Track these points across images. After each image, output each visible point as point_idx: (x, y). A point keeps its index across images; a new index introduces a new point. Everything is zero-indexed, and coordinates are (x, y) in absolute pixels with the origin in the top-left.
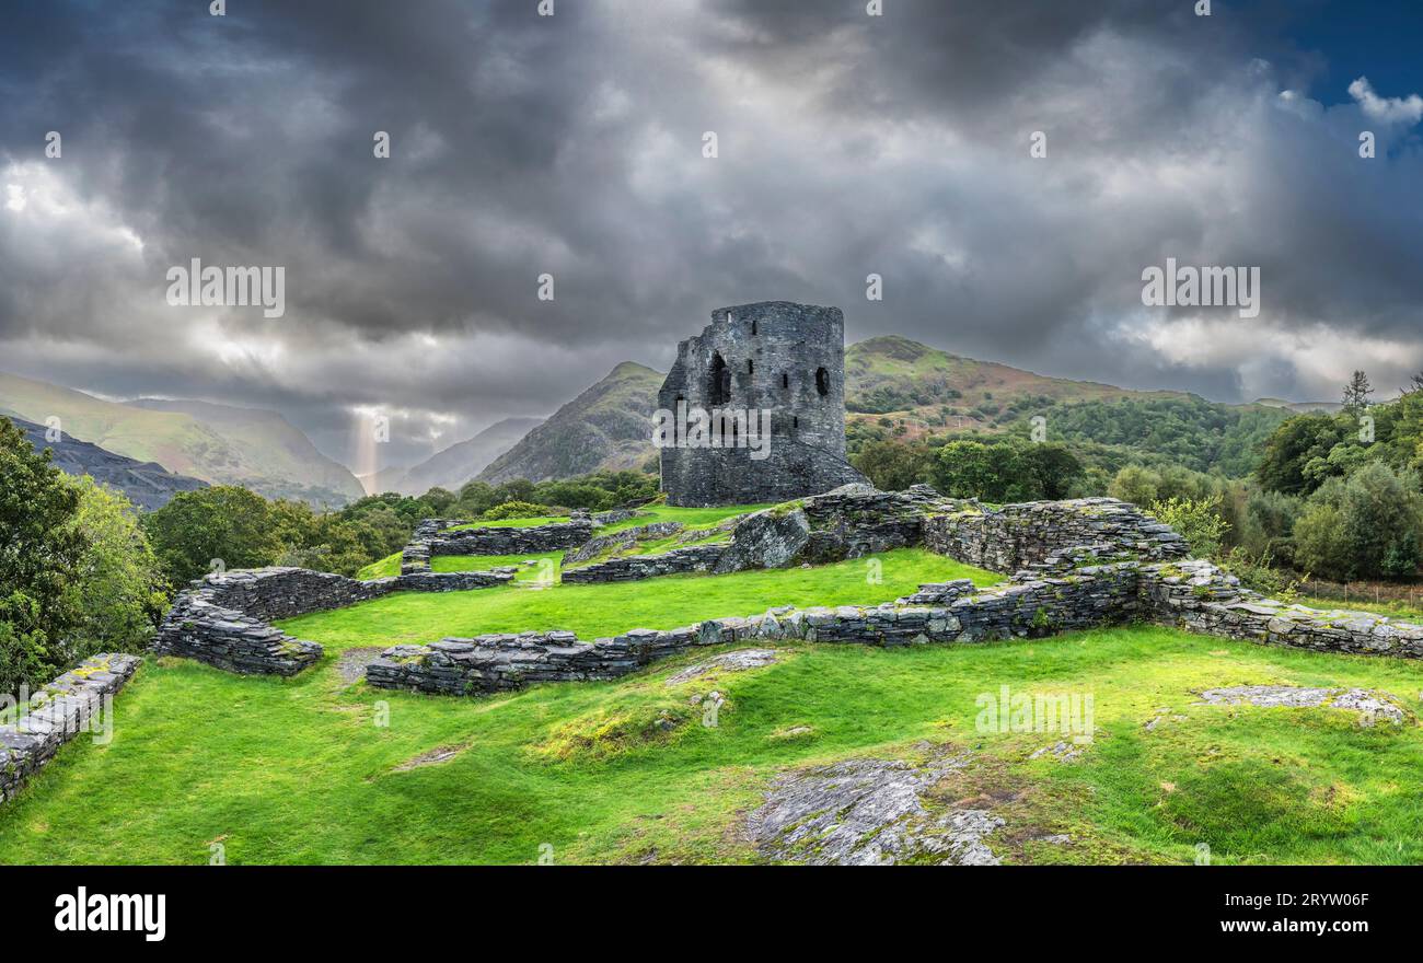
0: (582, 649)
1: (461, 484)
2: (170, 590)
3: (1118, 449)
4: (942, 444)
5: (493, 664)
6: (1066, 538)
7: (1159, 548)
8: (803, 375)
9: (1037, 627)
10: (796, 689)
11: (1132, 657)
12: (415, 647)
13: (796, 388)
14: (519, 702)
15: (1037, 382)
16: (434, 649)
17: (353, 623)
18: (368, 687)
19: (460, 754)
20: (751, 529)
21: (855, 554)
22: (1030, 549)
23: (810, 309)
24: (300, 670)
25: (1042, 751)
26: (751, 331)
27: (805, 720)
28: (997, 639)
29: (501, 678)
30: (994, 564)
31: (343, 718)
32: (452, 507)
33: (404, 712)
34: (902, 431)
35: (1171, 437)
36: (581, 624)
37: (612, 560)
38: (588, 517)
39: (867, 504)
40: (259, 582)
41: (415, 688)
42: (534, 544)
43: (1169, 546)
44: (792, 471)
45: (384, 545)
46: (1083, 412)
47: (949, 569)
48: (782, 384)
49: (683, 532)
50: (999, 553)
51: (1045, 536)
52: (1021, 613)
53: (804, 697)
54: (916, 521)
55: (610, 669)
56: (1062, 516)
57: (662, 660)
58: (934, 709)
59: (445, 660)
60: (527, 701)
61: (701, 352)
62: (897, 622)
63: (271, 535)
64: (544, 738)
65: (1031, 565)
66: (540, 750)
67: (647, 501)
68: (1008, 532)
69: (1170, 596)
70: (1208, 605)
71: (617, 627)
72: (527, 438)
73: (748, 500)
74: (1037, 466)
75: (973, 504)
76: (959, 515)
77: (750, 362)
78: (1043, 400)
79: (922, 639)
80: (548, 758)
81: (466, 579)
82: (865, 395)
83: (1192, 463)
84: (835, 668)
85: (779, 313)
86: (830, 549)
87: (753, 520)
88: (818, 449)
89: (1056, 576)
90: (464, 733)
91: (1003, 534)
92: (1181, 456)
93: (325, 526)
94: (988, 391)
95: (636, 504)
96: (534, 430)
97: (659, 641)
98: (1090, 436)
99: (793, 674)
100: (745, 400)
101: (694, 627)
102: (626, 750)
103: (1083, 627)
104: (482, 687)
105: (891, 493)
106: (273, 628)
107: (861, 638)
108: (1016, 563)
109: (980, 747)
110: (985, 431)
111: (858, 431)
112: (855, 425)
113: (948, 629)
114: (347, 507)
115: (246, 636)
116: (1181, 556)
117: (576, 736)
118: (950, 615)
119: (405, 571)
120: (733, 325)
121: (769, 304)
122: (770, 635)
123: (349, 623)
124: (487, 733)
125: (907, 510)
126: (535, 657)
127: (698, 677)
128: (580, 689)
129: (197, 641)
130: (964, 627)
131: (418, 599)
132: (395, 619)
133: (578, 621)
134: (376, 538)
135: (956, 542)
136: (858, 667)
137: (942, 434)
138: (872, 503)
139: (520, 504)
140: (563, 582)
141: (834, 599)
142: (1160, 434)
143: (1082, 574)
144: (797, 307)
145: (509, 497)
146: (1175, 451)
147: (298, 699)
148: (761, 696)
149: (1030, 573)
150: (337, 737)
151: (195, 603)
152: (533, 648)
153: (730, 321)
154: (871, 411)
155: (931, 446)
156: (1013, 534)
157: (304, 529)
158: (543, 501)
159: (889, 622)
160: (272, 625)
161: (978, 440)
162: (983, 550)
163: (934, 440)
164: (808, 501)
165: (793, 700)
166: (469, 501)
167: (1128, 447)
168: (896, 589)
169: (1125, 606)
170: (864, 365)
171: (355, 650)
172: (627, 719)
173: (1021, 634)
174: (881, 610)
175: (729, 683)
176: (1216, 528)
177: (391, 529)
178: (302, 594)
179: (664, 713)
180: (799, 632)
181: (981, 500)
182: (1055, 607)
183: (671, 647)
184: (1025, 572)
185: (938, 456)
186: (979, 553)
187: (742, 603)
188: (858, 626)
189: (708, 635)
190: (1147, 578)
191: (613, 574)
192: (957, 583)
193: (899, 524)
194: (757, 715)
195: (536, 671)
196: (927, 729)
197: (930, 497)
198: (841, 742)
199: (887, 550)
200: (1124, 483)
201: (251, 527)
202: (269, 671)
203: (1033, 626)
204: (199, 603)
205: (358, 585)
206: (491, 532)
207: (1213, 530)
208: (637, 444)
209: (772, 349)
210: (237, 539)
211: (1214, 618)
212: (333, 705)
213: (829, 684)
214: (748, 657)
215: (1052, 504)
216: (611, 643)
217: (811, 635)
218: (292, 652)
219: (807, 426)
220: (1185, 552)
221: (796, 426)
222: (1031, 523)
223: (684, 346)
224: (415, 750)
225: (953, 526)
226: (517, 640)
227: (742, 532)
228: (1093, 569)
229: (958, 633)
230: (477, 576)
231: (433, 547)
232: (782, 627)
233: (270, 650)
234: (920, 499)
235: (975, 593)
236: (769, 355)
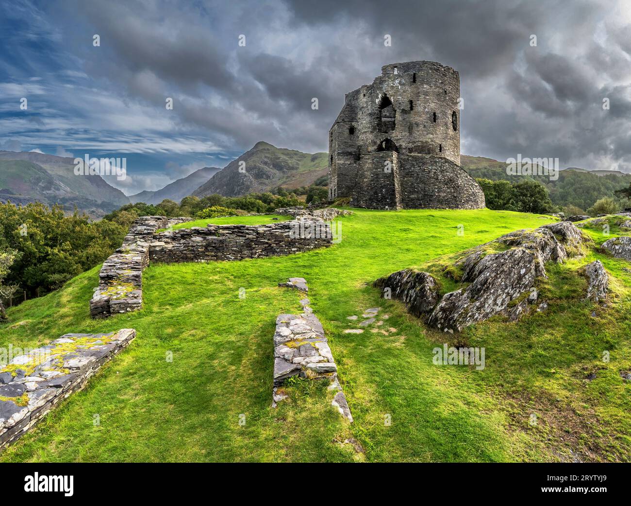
8: (445, 114)
13: (441, 122)
26: (412, 80)
44: (446, 184)
48: (432, 119)
61: (374, 96)
77: (411, 102)
85: (431, 69)
100: (407, 129)
120: (399, 76)
121: (424, 63)
144: (441, 66)
153: (396, 73)
209: (426, 93)
221: (441, 149)
236: (424, 98)
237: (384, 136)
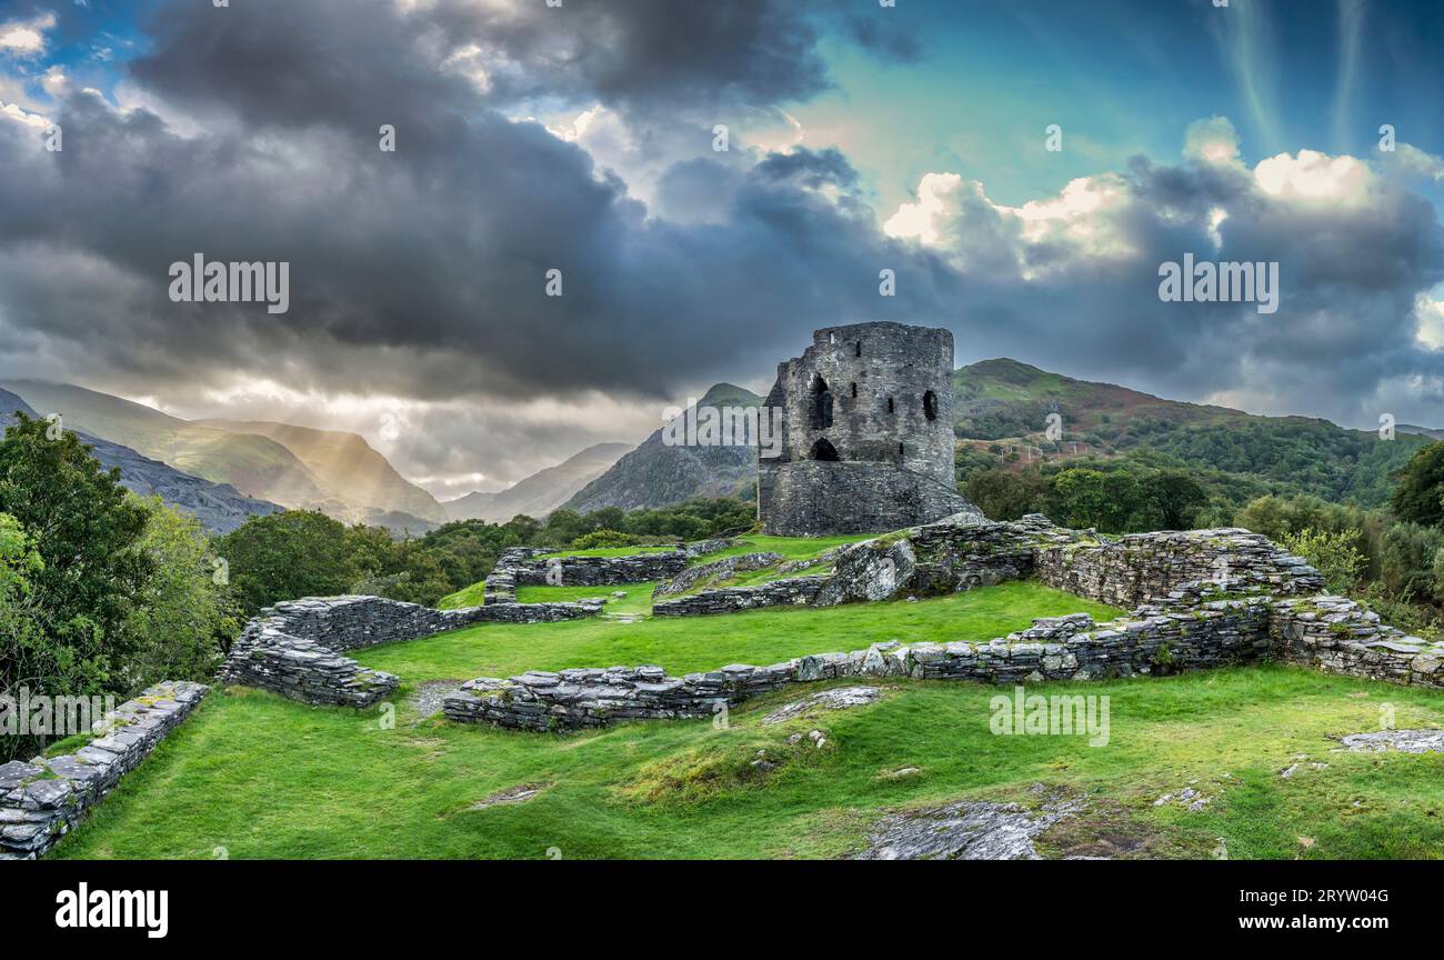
0: (672, 686)
1: (549, 511)
2: (241, 616)
3: (1244, 477)
4: (1055, 471)
5: (579, 700)
6: (1191, 571)
7: (1292, 583)
8: (909, 399)
9: (1161, 664)
10: (903, 728)
11: (1263, 699)
12: (497, 680)
13: (902, 412)
14: (605, 740)
15: (1158, 406)
16: (517, 683)
17: (433, 654)
18: (445, 721)
19: (540, 794)
20: (853, 560)
21: (964, 587)
22: (1153, 583)
23: (917, 330)
24: (373, 702)
25: (1167, 797)
26: (855, 353)
27: (914, 761)
28: (1117, 676)
29: (586, 714)
30: (1114, 597)
31: (418, 752)
32: (538, 535)
33: (482, 747)
34: (1015, 458)
35: (1303, 464)
36: (672, 659)
37: (706, 592)
38: (682, 547)
39: (977, 534)
40: (333, 610)
41: (495, 723)
42: (624, 575)
43: (1303, 580)
44: (896, 500)
45: (467, 573)
46: (1208, 439)
47: (1065, 602)
48: (887, 408)
49: (782, 562)
50: (1118, 586)
51: (1169, 569)
52: (1143, 650)
53: (912, 736)
54: (1029, 552)
55: (702, 707)
56: (1188, 547)
57: (759, 698)
58: (1049, 751)
59: (527, 696)
60: (615, 739)
61: (803, 376)
62: (1009, 658)
63: (348, 561)
64: (633, 779)
65: (1153, 599)
66: (627, 791)
67: (745, 530)
68: (1129, 565)
69: (1305, 634)
70: (1346, 643)
71: (712, 663)
72: (619, 464)
73: (850, 530)
74: (1158, 494)
75: (1090, 534)
76: (1075, 546)
77: (854, 385)
78: (1164, 425)
79: (1036, 676)
80: (636, 798)
81: (552, 610)
82: (975, 421)
83: (1324, 493)
84: (944, 707)
85: (884, 333)
86: (939, 581)
87: (857, 550)
88: (926, 476)
89: (1181, 611)
90: (546, 771)
91: (1122, 566)
92: (1312, 485)
93: (406, 553)
94: (1106, 414)
95: (734, 533)
96: (627, 456)
97: (756, 678)
98: (1215, 463)
99: (899, 712)
100: (849, 424)
101: (793, 663)
102: (719, 792)
103: (1209, 666)
104: (566, 724)
105: (1003, 523)
106: (346, 658)
107: (971, 675)
108: (1137, 596)
109: (1098, 791)
110: (1103, 458)
111: (967, 458)
112: (964, 451)
113: (1063, 666)
114: (429, 533)
115: (318, 666)
116: (1316, 591)
117: (668, 777)
118: (1066, 651)
119: (488, 601)
120: (836, 346)
121: (874, 325)
122: (874, 672)
123: (427, 654)
124: (570, 772)
125: (1020, 541)
126: (623, 693)
127: (797, 715)
128: (669, 727)
129: (266, 671)
130: (1080, 665)
131: (500, 631)
132: (476, 651)
133: (669, 656)
134: (458, 566)
135: (1072, 574)
136: (969, 705)
137: (1056, 461)
138: (983, 534)
139: (610, 533)
140: (654, 614)
141: (942, 634)
142: (1289, 461)
143: (1210, 610)
144: (904, 328)
145: (598, 525)
146: (1306, 479)
147: (371, 732)
148: (864, 735)
149: (1152, 607)
150: (411, 772)
151: (266, 631)
152: (622, 684)
153: (833, 342)
154: (981, 437)
155: (1044, 473)
156: (1133, 566)
157: (382, 558)
158: (633, 530)
159: (1001, 659)
160: (346, 656)
161: (1096, 468)
162: (1101, 583)
163: (1049, 467)
164: (914, 531)
165: (901, 739)
166: (557, 529)
167: (1255, 476)
168: (1008, 625)
169: (1255, 644)
170: (974, 389)
171: (433, 682)
172: (721, 759)
173: (1144, 671)
174: (993, 646)
175: (830, 722)
176: (1352, 562)
177: (475, 558)
178: (377, 624)
179: (762, 752)
180: (905, 668)
181: (1099, 531)
182: (1181, 644)
183: (769, 683)
184: (1147, 606)
185: (1053, 485)
186: (1097, 586)
187: (844, 637)
188: (968, 663)
189: (808, 672)
190: (1279, 614)
191: (708, 606)
192: (1075, 618)
193: (1011, 556)
194: (862, 755)
195: (624, 708)
196: (1042, 770)
197: (1044, 527)
198: (950, 782)
199: (998, 583)
200: (1253, 513)
201: (327, 553)
202: (341, 702)
203: (1157, 663)
204: (269, 632)
205: (438, 615)
206: (578, 562)
207: (1349, 565)
208: (734, 469)
209: (877, 372)
210: (313, 565)
211: (1352, 657)
212: (406, 738)
213: (939, 723)
214: (852, 695)
215: (1176, 535)
216: (701, 679)
217: (917, 672)
218: (366, 683)
219: (914, 452)
220: (1320, 587)
221: (901, 452)
222: (1154, 554)
223: (784, 368)
224: (493, 788)
225: (1069, 557)
226: (605, 675)
227: (844, 564)
228: (1221, 604)
229: (1075, 671)
230: (563, 607)
231: (518, 576)
232: (887, 663)
233: (343, 681)
234: (1034, 530)
235: (1093, 628)
236: (874, 378)
237: (818, 435)
